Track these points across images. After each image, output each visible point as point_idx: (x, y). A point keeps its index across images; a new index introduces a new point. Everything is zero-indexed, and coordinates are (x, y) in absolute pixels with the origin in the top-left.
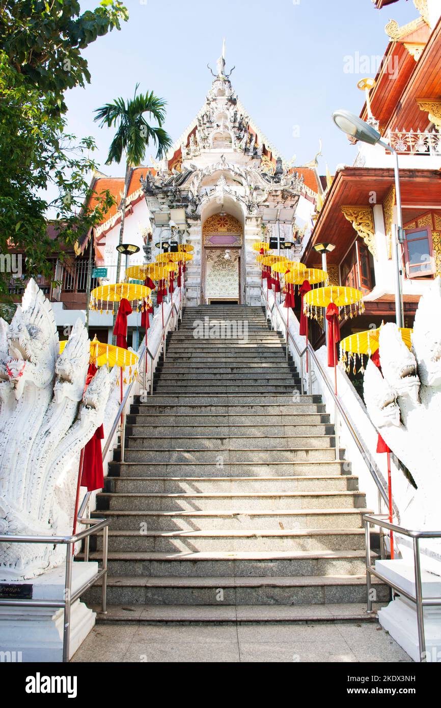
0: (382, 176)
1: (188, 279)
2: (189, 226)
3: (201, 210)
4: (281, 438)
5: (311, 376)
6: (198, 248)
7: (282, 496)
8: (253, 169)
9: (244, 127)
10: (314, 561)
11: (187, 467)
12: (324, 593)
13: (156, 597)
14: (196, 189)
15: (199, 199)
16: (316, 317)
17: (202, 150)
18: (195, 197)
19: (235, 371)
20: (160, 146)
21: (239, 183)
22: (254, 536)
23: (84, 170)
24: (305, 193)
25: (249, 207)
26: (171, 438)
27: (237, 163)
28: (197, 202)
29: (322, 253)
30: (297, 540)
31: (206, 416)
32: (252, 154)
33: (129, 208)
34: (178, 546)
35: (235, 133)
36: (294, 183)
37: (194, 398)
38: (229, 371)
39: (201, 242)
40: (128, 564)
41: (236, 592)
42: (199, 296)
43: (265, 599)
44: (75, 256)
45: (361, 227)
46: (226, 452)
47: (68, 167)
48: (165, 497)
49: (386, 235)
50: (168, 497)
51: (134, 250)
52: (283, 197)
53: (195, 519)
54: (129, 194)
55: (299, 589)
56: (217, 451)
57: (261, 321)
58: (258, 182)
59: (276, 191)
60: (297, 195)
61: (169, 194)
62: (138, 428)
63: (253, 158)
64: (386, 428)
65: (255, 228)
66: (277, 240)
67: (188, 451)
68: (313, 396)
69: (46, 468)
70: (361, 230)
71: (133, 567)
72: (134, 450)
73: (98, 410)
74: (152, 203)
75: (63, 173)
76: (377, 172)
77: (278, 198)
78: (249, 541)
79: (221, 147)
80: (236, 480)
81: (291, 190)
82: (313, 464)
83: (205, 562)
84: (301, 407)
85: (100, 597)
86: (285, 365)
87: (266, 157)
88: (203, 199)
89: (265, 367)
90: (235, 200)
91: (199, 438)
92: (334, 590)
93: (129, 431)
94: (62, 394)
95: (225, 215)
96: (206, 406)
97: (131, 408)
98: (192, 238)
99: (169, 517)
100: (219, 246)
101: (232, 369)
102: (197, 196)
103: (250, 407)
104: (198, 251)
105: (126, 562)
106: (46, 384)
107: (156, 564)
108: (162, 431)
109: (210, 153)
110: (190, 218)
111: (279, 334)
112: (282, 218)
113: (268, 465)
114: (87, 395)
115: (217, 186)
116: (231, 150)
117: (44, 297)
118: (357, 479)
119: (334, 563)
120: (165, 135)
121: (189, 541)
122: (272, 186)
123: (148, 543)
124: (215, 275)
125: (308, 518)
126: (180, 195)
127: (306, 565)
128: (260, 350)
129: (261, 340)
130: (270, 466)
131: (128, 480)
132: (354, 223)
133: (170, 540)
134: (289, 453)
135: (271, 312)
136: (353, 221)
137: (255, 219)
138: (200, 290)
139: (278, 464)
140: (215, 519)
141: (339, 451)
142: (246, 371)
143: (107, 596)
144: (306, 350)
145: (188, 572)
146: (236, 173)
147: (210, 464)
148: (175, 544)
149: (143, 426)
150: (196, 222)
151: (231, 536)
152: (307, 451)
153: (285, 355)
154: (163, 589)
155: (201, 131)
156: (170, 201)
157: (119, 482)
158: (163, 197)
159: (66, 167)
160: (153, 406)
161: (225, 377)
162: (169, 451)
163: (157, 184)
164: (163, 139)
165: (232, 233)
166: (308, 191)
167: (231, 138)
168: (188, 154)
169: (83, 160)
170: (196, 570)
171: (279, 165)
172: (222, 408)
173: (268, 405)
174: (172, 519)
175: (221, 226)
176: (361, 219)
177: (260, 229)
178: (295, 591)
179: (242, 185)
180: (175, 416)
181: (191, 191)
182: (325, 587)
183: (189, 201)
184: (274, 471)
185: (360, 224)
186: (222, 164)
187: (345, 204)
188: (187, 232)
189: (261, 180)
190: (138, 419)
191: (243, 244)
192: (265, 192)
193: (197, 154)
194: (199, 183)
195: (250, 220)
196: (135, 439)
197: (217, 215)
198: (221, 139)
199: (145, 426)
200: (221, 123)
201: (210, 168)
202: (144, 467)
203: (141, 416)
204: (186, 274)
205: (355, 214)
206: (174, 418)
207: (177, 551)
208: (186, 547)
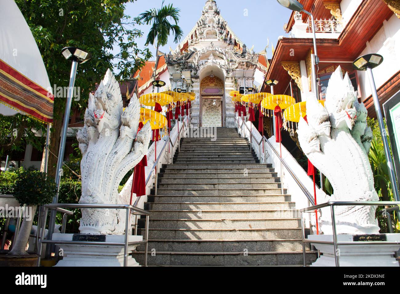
0: (305, 43)
1: (192, 113)
2: (193, 82)
3: (199, 73)
4: (249, 184)
5: (266, 155)
6: (198, 95)
7: (250, 211)
8: (230, 50)
9: (224, 27)
10: (270, 242)
11: (194, 198)
12: (277, 259)
13: (176, 260)
14: (197, 61)
15: (198, 67)
16: (268, 115)
17: (200, 40)
18: (196, 66)
19: (220, 157)
20: (176, 35)
21: (222, 58)
22: (234, 231)
23: (135, 36)
24: (259, 67)
25: (227, 71)
26: (184, 184)
27: (220, 47)
28: (197, 69)
29: (271, 85)
30: (260, 233)
31: (204, 174)
32: (229, 42)
33: (157, 76)
34: (189, 236)
35: (219, 30)
36: (253, 58)
37: (197, 166)
38: (217, 156)
39: (199, 92)
40: (159, 244)
41: (224, 258)
42: (199, 122)
43: (242, 262)
44: (126, 99)
45: (293, 74)
46: (217, 191)
47: (126, 34)
48: (181, 212)
49: (308, 77)
50: (183, 211)
51: (162, 84)
52: (247, 66)
53: (199, 223)
54: (158, 68)
55: (262, 256)
56: (212, 190)
57: (235, 134)
58: (232, 57)
59: (243, 62)
60: (255, 65)
61: (181, 64)
62: (165, 180)
63: (229, 44)
64: (312, 153)
65: (231, 83)
66: (244, 88)
67: (194, 190)
68: (267, 164)
69: (115, 172)
70: (293, 75)
71: (162, 246)
72: (162, 190)
73: (145, 145)
74: (171, 70)
75: (123, 38)
76: (302, 41)
77: (244, 66)
78: (231, 233)
79: (211, 38)
80: (223, 204)
81: (251, 62)
82: (268, 196)
83: (206, 243)
84: (260, 170)
85: (143, 260)
86: (250, 154)
87: (236, 47)
88: (201, 67)
89: (238, 155)
90: (219, 67)
91: (201, 184)
92: (283, 257)
93: (159, 181)
94: (124, 132)
95: (213, 76)
96: (204, 169)
97: (160, 170)
98: (194, 89)
99: (184, 222)
100: (210, 94)
101: (219, 156)
102: (197, 65)
103: (230, 170)
104: (198, 97)
105: (159, 243)
106: (116, 128)
107: (176, 244)
108: (179, 181)
109: (204, 41)
110: (193, 78)
111: (246, 139)
112: (247, 76)
113: (242, 196)
114: (138, 135)
115: (209, 59)
116: (217, 40)
117: (115, 80)
118: (295, 203)
119: (283, 243)
120: (179, 29)
121: (196, 233)
122: (240, 60)
123: (172, 234)
124: (207, 115)
125: (266, 222)
126: (187, 65)
127: (266, 245)
128: (235, 147)
129: (236, 142)
130: (243, 197)
131: (159, 203)
132: (289, 71)
133: (185, 233)
134: (254, 191)
135: (241, 128)
136: (288, 71)
137: (231, 78)
138: (199, 119)
139: (248, 196)
140: (211, 223)
141: (284, 190)
142: (227, 156)
143: (147, 260)
144: (262, 140)
145: (195, 249)
146: (220, 52)
147: (207, 196)
148: (187, 235)
149: (168, 179)
150: (196, 80)
151: (221, 230)
152: (264, 190)
153: (250, 149)
154: (181, 256)
155: (199, 29)
156: (182, 68)
157: (154, 205)
158: (178, 66)
159: (125, 34)
160: (173, 169)
161: (214, 159)
162: (183, 190)
163: (174, 59)
164: (178, 31)
165: (217, 87)
166: (261, 66)
167: (216, 33)
168: (192, 42)
169: (134, 30)
170: (200, 248)
171: (244, 49)
172: (213, 170)
173: (241, 168)
174: (186, 223)
175: (211, 83)
176: (293, 69)
177: (234, 84)
178: (260, 257)
179: (223, 59)
180: (186, 174)
181: (194, 63)
182: (278, 255)
183: (193, 68)
184: (245, 200)
185: (292, 72)
186: (211, 47)
187: (284, 61)
188: (192, 86)
189: (234, 56)
190: (164, 175)
191: (224, 93)
192: (236, 63)
193: (197, 42)
194: (198, 58)
195: (228, 79)
196: (163, 185)
197: (209, 77)
198: (211, 34)
199: (169, 179)
200: (211, 25)
201: (205, 49)
202: (169, 198)
203: (166, 174)
204: (191, 110)
205: (289, 66)
206: (186, 175)
207: (188, 238)
208: (194, 237)
